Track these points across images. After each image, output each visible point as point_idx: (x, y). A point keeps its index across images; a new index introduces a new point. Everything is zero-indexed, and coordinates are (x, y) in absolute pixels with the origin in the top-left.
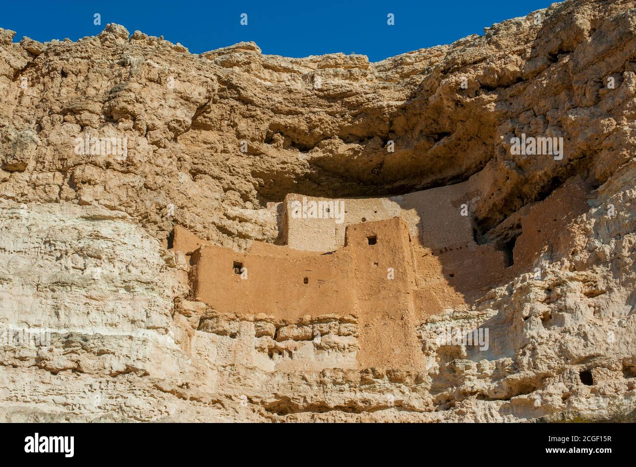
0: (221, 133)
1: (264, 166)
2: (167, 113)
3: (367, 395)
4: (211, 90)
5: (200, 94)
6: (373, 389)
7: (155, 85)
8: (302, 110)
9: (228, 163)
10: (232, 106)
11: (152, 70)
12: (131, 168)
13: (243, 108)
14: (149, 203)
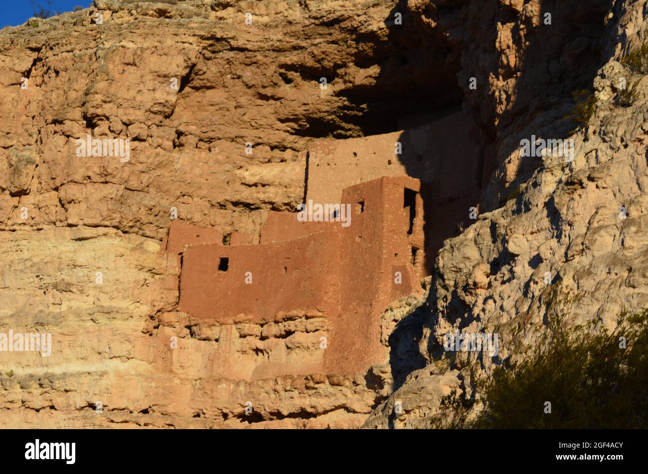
0: (227, 90)
1: (286, 112)
2: (147, 99)
3: (314, 401)
4: (187, 59)
5: (178, 66)
6: (318, 394)
7: (132, 69)
8: (303, 44)
9: (246, 118)
10: (228, 59)
11: (127, 51)
12: (109, 179)
13: (241, 55)
14: (136, 206)
